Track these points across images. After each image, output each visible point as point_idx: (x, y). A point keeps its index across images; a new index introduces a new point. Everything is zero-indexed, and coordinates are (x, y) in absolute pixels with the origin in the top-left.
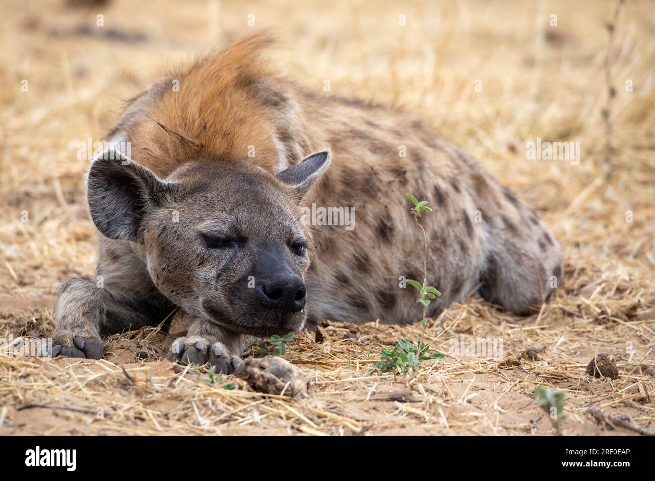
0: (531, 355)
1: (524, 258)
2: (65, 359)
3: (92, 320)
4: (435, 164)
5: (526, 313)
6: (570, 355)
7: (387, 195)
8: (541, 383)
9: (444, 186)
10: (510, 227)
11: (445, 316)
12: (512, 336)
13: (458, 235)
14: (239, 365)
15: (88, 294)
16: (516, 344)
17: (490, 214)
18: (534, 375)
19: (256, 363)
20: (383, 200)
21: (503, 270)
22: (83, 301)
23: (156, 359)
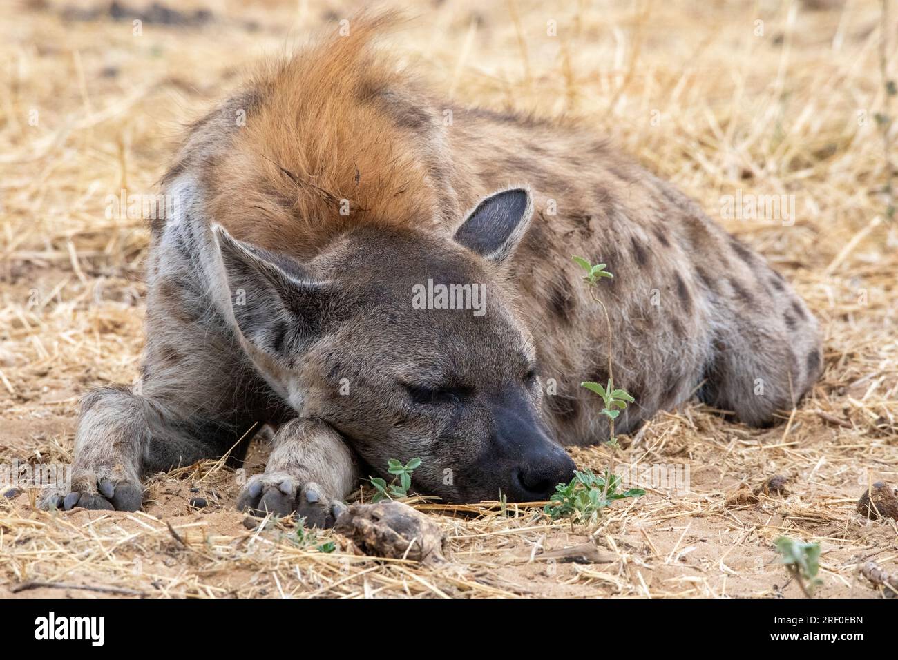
0: (775, 487)
1: (764, 341)
2: (84, 512)
3: (128, 453)
4: (629, 204)
5: (767, 423)
6: (835, 485)
7: (563, 253)
8: (790, 528)
9: (645, 237)
10: (743, 295)
11: (647, 430)
12: (747, 458)
13: (669, 309)
14: (340, 515)
15: (124, 414)
16: (753, 471)
17: (714, 274)
18: (780, 517)
19: (366, 511)
20: (559, 261)
21: (734, 359)
22: (116, 425)
23: (219, 508)
